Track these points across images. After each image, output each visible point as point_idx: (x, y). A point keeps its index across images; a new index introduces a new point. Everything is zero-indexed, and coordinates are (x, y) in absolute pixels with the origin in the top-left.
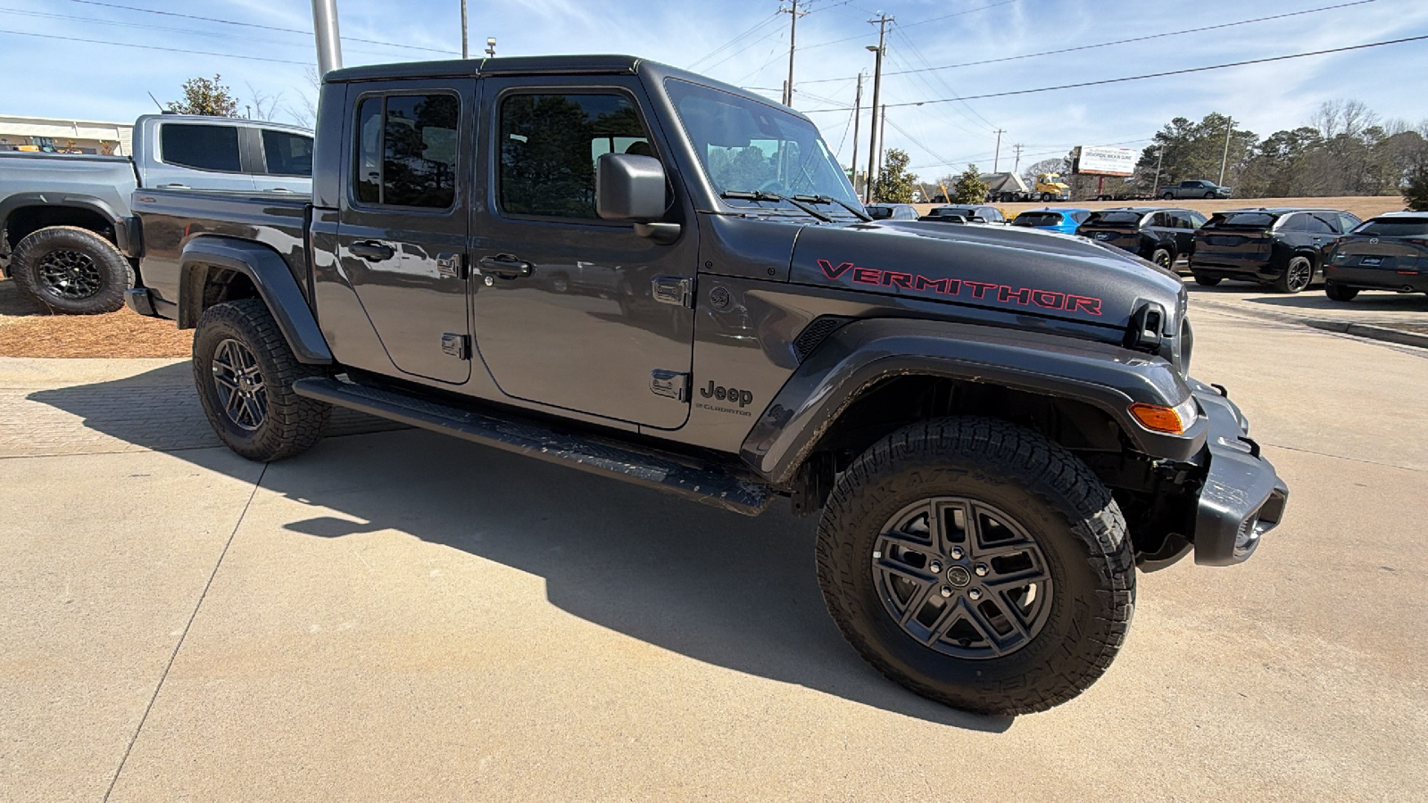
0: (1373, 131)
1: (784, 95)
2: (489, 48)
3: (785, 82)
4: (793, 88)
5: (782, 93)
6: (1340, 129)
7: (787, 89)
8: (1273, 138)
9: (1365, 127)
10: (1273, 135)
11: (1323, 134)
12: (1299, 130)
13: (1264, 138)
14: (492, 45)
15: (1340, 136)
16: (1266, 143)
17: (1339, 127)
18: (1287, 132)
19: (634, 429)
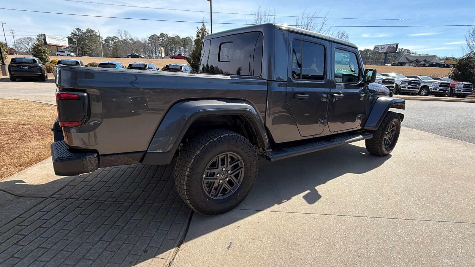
0: (131, 39)
6: (124, 38)
8: (107, 38)
9: (130, 38)
10: (107, 37)
11: (120, 39)
12: (113, 37)
13: (104, 38)
15: (124, 40)
16: (105, 40)
17: (124, 37)
18: (110, 37)
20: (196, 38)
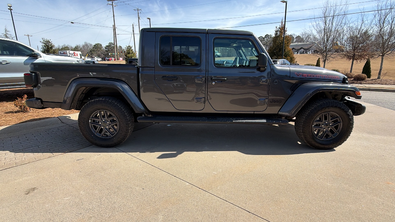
1: (114, 29)
2: (9, 8)
3: (113, 25)
4: (116, 27)
5: (113, 28)
7: (114, 27)
14: (10, 7)
19: (253, 113)
20: (274, 36)
